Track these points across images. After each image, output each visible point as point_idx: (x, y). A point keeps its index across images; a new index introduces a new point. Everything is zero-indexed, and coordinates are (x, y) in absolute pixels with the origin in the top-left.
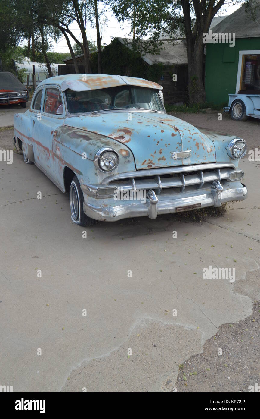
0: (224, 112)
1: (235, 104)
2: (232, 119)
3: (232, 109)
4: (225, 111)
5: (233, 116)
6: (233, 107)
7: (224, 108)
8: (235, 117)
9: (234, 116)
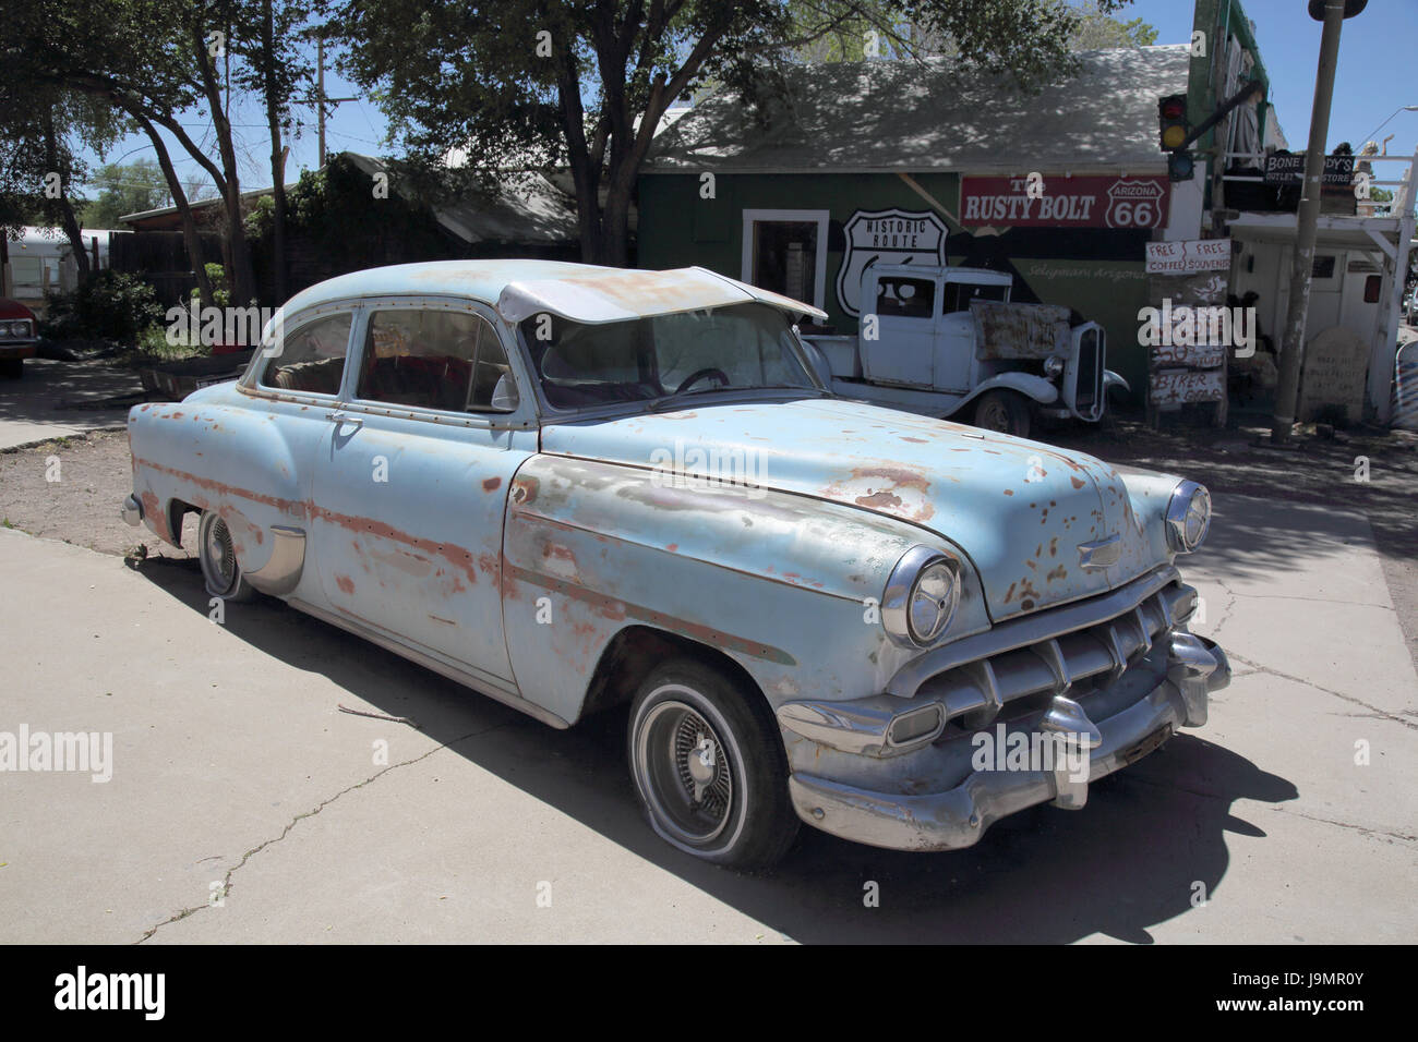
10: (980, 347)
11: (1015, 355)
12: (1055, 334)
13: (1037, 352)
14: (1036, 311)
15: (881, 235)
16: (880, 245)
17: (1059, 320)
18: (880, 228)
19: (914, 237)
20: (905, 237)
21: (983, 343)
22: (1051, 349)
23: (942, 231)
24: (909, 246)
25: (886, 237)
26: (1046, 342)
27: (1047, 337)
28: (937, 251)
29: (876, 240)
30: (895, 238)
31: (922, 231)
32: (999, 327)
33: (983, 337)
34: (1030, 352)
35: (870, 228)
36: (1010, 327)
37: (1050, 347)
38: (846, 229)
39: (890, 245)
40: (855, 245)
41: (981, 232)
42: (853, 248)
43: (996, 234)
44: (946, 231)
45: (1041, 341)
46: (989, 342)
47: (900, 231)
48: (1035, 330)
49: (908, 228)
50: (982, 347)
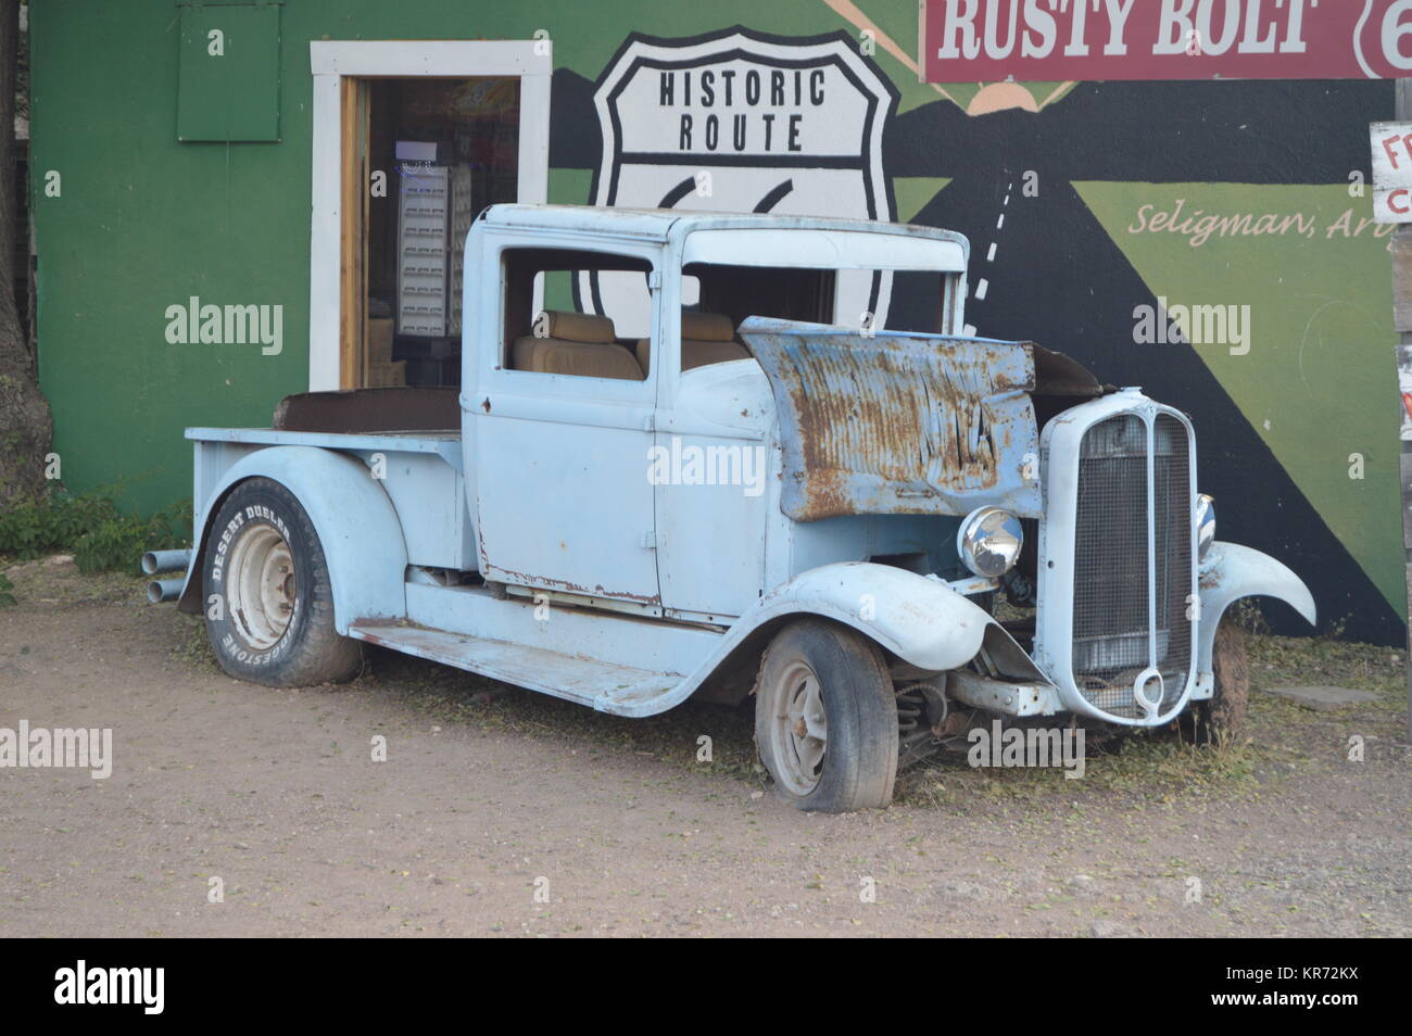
0: (152, 598)
1: (233, 526)
2: (223, 666)
3: (212, 566)
4: (157, 588)
5: (228, 641)
6: (222, 548)
7: (153, 560)
8: (243, 645)
9: (236, 635)
10: (789, 476)
11: (889, 504)
12: (996, 430)
13: (950, 491)
14: (934, 357)
15: (700, 115)
16: (699, 146)
17: (1002, 385)
18: (697, 92)
19: (795, 119)
20: (769, 119)
21: (800, 463)
22: (986, 485)
23: (873, 101)
24: (780, 147)
25: (713, 119)
26: (972, 460)
27: (974, 443)
28: (861, 162)
29: (686, 131)
30: (740, 123)
31: (817, 101)
32: (841, 408)
33: (800, 442)
34: (929, 493)
35: (667, 93)
36: (872, 410)
37: (986, 475)
38: (600, 99)
39: (726, 147)
40: (627, 148)
41: (987, 100)
42: (622, 158)
43: (1031, 105)
44: (885, 100)
45: (961, 457)
46: (817, 461)
47: (753, 102)
48: (937, 418)
49: (777, 90)
50: (796, 476)
